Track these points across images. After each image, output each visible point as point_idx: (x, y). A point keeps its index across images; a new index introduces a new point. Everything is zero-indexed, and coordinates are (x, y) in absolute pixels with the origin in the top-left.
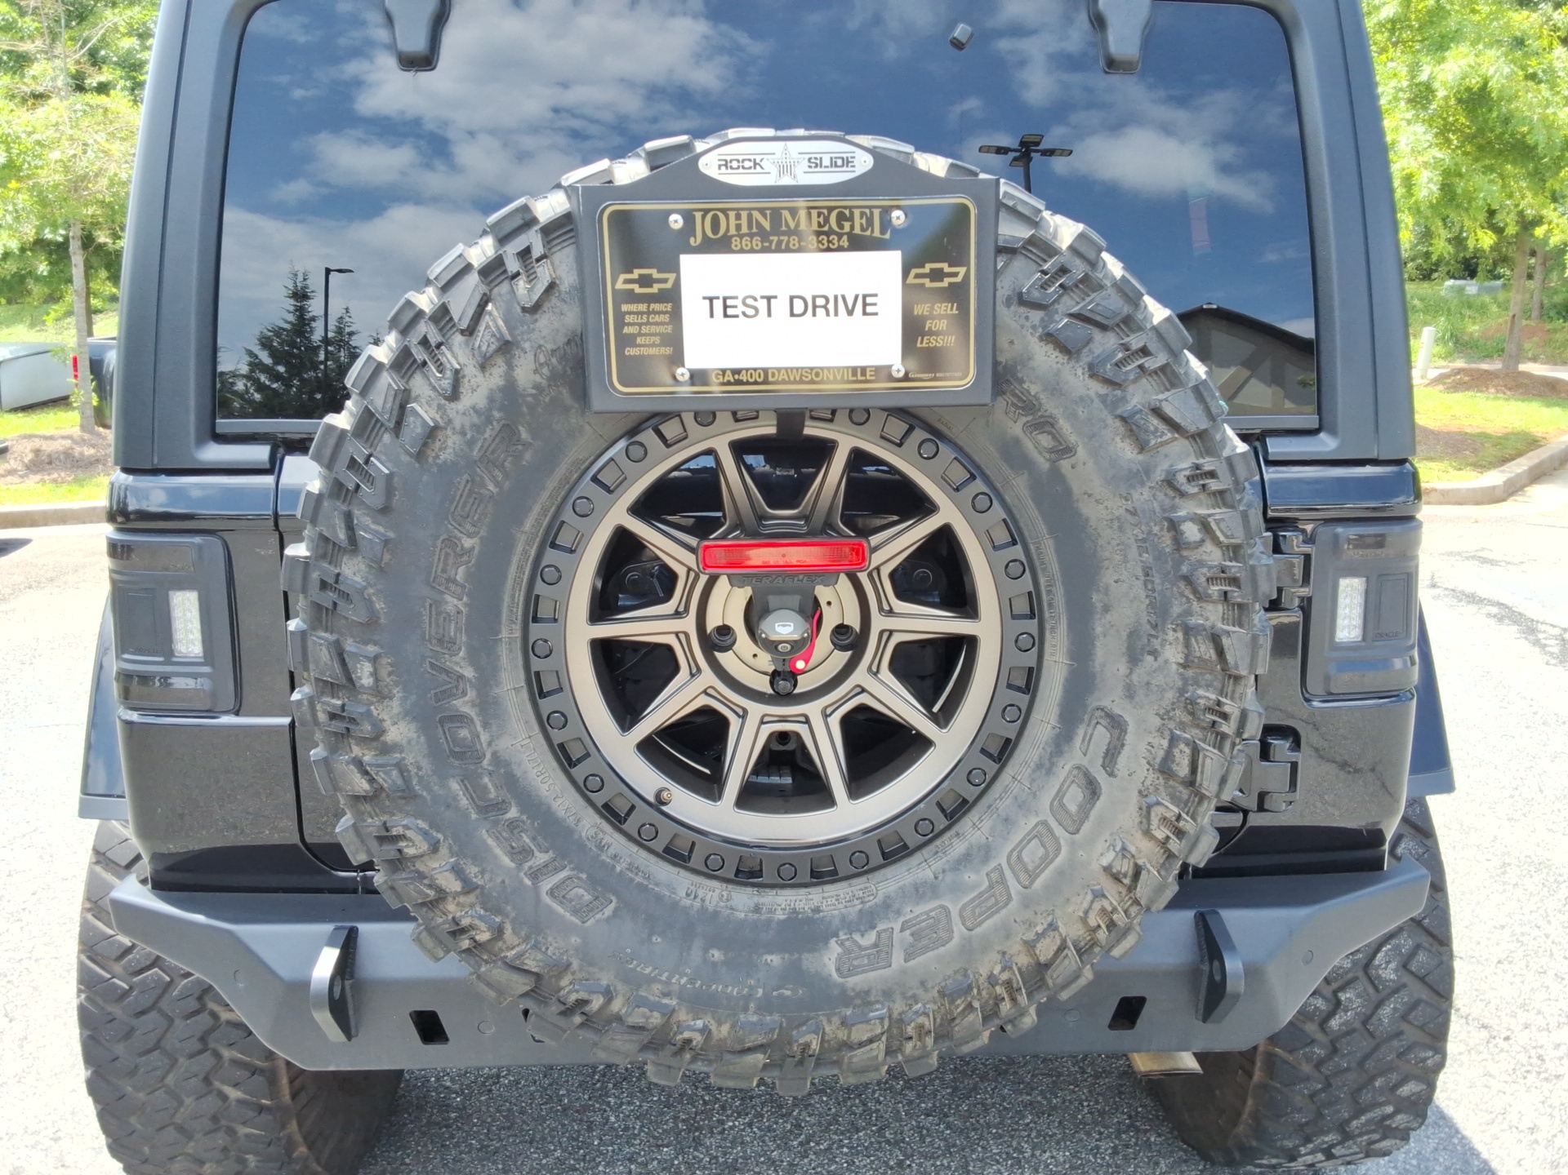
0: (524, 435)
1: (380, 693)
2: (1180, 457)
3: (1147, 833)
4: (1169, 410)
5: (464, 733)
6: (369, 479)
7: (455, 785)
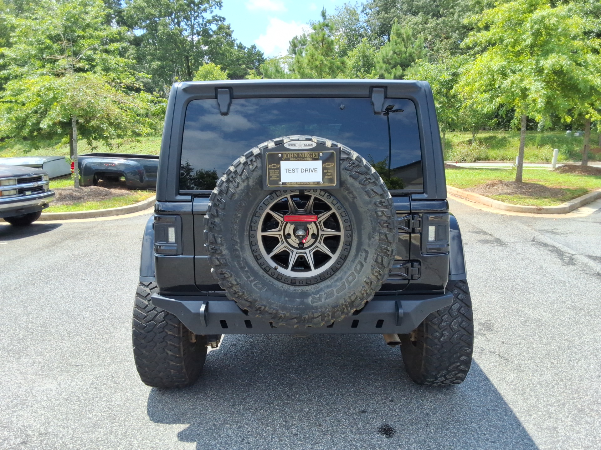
0: (250, 194)
1: (222, 245)
2: (378, 199)
3: (373, 274)
4: (375, 190)
5: (237, 253)
6: (221, 203)
7: (235, 263)
